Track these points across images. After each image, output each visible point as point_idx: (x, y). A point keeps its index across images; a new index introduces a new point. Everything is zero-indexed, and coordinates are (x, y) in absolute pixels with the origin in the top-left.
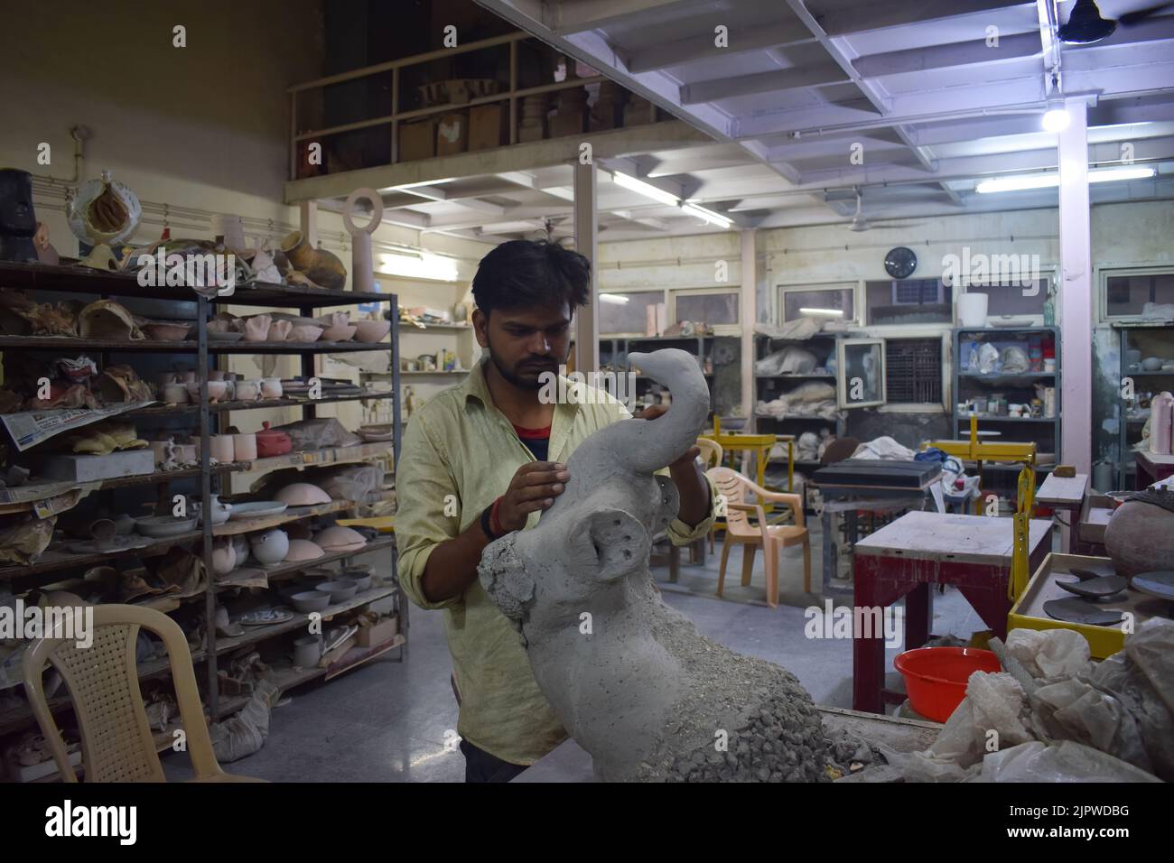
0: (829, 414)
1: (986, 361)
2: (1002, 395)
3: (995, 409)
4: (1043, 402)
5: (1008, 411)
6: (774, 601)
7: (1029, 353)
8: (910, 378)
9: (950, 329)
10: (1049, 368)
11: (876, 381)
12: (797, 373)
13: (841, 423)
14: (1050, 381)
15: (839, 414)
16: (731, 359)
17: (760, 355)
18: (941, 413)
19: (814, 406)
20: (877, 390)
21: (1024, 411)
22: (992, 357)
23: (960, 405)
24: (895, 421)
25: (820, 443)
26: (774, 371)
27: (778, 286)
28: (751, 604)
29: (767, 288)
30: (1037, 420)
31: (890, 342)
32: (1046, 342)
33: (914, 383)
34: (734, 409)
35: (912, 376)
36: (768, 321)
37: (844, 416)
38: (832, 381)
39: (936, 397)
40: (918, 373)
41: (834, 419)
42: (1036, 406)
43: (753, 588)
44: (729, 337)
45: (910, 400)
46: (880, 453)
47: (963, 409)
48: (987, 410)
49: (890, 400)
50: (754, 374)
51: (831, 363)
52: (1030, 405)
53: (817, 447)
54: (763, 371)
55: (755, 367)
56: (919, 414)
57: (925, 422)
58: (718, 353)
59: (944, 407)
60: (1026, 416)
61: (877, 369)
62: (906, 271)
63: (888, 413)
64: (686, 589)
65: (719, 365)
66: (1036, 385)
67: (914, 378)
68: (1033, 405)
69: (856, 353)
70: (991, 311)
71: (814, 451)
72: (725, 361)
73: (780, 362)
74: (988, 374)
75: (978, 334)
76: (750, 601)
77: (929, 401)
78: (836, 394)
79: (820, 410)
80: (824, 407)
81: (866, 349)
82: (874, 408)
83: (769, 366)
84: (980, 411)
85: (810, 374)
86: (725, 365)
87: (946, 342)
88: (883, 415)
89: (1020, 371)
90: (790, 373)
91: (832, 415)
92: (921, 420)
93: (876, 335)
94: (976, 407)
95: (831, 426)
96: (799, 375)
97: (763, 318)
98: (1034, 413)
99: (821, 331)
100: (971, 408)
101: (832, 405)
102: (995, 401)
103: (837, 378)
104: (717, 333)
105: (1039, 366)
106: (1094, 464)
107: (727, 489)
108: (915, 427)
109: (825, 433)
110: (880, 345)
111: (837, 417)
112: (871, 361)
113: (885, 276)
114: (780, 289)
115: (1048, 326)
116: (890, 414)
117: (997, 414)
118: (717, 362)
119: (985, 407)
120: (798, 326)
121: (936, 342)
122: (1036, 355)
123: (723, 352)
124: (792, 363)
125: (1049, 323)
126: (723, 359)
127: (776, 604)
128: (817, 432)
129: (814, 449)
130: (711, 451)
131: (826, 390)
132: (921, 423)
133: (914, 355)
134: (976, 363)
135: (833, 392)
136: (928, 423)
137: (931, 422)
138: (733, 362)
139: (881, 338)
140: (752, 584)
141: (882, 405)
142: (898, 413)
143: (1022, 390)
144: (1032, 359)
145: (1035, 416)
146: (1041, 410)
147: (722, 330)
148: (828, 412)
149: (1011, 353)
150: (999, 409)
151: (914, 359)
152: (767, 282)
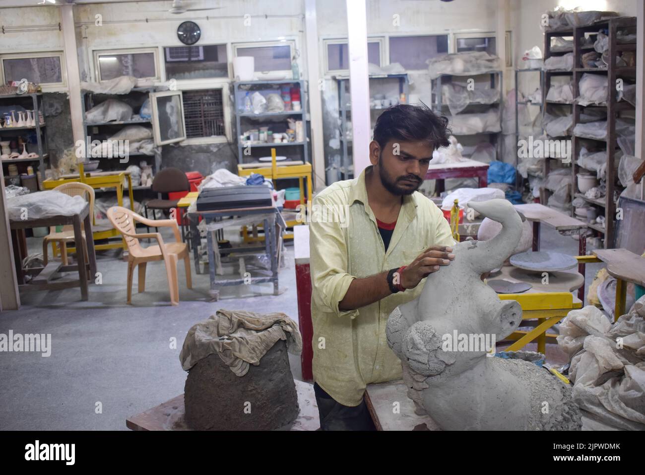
0: (149, 150)
1: (257, 105)
2: (266, 128)
3: (264, 138)
4: (295, 132)
5: (273, 139)
6: (176, 300)
7: (282, 97)
8: (200, 119)
9: (228, 83)
10: (297, 108)
11: (177, 122)
12: (120, 121)
13: (158, 156)
14: (298, 117)
15: (156, 150)
16: (59, 111)
17: (87, 108)
18: (226, 143)
19: (136, 145)
20: (178, 128)
21: (283, 139)
22: (262, 102)
23: (242, 137)
24: (193, 152)
25: (142, 172)
26: (102, 120)
27: (93, 51)
28: (157, 306)
29: (85, 53)
30: (292, 144)
31: (185, 93)
32: (293, 90)
33: (203, 122)
34: (65, 151)
35: (201, 117)
36: (88, 79)
37: (159, 151)
38: (148, 125)
39: (221, 132)
40: (205, 114)
41: (151, 154)
42: (292, 135)
43: (148, 293)
44: (55, 93)
45: (202, 135)
46: (222, 182)
47: (243, 139)
48: (259, 140)
49: (189, 136)
50: (84, 123)
51: (144, 111)
52: (287, 134)
53: (140, 176)
54: (93, 121)
55: (85, 118)
56: (211, 145)
57: (215, 150)
58: (47, 107)
59: (227, 138)
60: (285, 142)
61: (177, 113)
62: (194, 40)
63: (189, 145)
64: (99, 304)
65: (48, 117)
66: (289, 120)
67: (203, 119)
68: (289, 134)
69: (163, 102)
70: (257, 69)
71: (139, 179)
72: (54, 114)
73: (105, 113)
74: (260, 114)
75: (247, 86)
76: (155, 303)
77: (214, 135)
78: (152, 135)
79: (140, 148)
80: (144, 145)
81: (168, 99)
82: (177, 143)
83: (96, 116)
84: (254, 140)
85: (129, 121)
86: (53, 116)
87: (226, 92)
88: (184, 147)
89: (280, 111)
90: (115, 120)
91: (151, 151)
92: (211, 149)
93: (175, 89)
94: (252, 137)
95: (150, 159)
96: (122, 122)
97: (83, 77)
98: (291, 139)
99: (135, 87)
100: (248, 138)
101: (150, 143)
102: (263, 133)
103: (152, 123)
104: (44, 91)
105: (289, 107)
106: (327, 169)
107: (122, 223)
108: (209, 154)
109: (144, 164)
110: (179, 95)
111: (156, 153)
112: (172, 107)
113: (179, 44)
114: (95, 53)
115: (296, 79)
116: (190, 146)
117: (266, 142)
118: (47, 115)
119: (257, 138)
120: (117, 84)
121: (218, 92)
122: (288, 99)
123: (51, 106)
124: (115, 113)
125: (296, 77)
126: (52, 111)
127: (177, 302)
128: (138, 165)
129: (139, 177)
130: (84, 191)
131: (144, 132)
132: (212, 151)
133: (201, 101)
134: (250, 107)
135: (150, 134)
136: (217, 151)
137: (219, 149)
138: (60, 113)
139: (179, 90)
140: (146, 290)
141: (183, 141)
142: (196, 146)
143: (279, 124)
144: (285, 102)
145: (291, 141)
146: (294, 137)
147: (49, 88)
148: (147, 149)
149: (272, 98)
150: (268, 138)
151: (202, 105)
152: (84, 48)
